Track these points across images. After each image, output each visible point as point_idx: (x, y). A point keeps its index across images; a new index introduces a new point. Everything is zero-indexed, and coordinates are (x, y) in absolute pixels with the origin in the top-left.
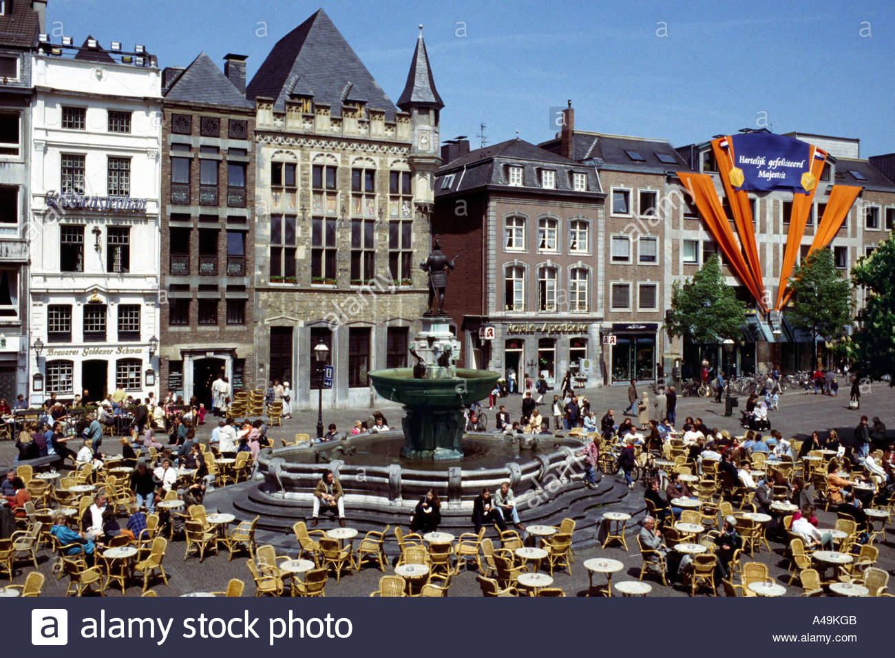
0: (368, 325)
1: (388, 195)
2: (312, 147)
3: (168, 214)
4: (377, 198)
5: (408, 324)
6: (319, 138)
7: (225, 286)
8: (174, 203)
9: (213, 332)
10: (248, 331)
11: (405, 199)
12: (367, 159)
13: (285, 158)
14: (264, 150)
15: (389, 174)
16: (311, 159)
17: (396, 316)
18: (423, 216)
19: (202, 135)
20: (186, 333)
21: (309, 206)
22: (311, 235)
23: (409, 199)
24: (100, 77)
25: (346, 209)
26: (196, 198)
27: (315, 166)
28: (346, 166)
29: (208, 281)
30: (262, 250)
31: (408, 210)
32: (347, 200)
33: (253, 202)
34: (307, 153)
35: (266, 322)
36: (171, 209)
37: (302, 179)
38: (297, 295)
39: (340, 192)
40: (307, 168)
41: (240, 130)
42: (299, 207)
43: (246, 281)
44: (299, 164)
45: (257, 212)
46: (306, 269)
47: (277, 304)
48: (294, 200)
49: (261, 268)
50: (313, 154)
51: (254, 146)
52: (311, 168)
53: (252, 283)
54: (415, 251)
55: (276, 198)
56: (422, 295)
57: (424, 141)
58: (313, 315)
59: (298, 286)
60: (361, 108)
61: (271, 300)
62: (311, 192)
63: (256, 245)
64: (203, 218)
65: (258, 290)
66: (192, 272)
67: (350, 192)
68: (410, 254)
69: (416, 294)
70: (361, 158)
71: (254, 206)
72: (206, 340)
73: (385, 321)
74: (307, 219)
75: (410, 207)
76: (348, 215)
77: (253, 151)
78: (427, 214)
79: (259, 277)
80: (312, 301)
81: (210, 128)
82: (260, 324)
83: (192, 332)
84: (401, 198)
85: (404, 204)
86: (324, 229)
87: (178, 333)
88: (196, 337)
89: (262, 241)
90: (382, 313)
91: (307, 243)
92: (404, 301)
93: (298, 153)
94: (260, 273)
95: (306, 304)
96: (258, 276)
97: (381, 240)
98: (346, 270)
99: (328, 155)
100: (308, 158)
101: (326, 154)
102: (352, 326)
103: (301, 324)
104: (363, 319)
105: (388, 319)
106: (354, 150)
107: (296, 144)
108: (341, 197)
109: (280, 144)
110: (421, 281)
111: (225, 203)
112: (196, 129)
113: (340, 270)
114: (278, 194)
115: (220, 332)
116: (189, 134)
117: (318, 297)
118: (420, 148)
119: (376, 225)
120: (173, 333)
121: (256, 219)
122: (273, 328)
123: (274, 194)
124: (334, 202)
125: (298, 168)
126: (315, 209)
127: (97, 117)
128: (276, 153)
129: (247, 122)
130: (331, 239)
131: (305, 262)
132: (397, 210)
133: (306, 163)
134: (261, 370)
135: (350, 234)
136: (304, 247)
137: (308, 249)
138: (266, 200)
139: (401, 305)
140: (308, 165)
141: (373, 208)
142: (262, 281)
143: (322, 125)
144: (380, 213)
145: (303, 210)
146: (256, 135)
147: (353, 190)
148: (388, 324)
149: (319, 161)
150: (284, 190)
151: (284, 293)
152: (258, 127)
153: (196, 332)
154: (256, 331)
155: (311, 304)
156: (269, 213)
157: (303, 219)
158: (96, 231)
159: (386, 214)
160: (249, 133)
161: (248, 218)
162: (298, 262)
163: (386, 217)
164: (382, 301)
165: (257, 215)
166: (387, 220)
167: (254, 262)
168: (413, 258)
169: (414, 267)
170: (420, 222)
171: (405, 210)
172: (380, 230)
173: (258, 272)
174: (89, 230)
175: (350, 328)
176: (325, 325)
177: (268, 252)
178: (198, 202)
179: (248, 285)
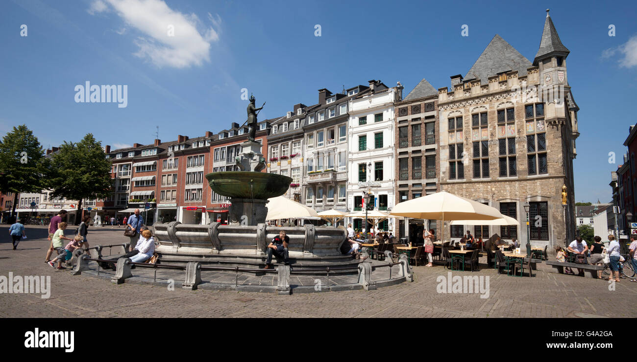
0: (514, 201)
1: (524, 120)
2: (471, 105)
3: (398, 153)
4: (516, 123)
5: (546, 199)
6: (473, 99)
7: (425, 183)
8: (400, 147)
11: (538, 120)
12: (507, 102)
13: (455, 115)
14: (443, 113)
15: (524, 107)
16: (470, 111)
17: (535, 194)
18: (553, 128)
19: (412, 114)
21: (470, 137)
22: (472, 152)
23: (543, 119)
24: (370, 102)
25: (494, 134)
26: (410, 143)
27: (473, 115)
28: (492, 110)
29: (417, 182)
30: (444, 164)
31: (542, 126)
32: (494, 129)
33: (438, 140)
34: (468, 109)
36: (399, 150)
37: (466, 123)
38: (464, 186)
39: (489, 125)
40: (468, 117)
41: (430, 107)
42: (464, 138)
43: (435, 180)
44: (464, 115)
46: (470, 171)
47: (453, 190)
48: (462, 135)
49: (444, 173)
50: (471, 108)
51: (438, 113)
52: (471, 117)
53: (439, 181)
54: (549, 151)
55: (452, 136)
56: (557, 180)
58: (474, 196)
59: (464, 180)
61: (449, 189)
62: (471, 129)
63: (440, 162)
64: (414, 152)
65: (442, 184)
66: (409, 178)
67: (496, 124)
68: (545, 155)
69: (551, 180)
70: (503, 103)
71: (439, 142)
73: (526, 198)
74: (469, 144)
75: (543, 124)
76: (496, 137)
77: (438, 115)
78: (557, 126)
80: (474, 188)
81: (416, 110)
84: (535, 120)
85: (538, 123)
86: (481, 148)
89: (443, 159)
90: (524, 193)
92: (541, 185)
93: (462, 110)
94: (443, 175)
95: (470, 190)
96: (442, 177)
97: (521, 148)
98: (496, 169)
99: (481, 107)
100: (469, 111)
101: (479, 106)
102: (501, 201)
104: (509, 197)
105: (529, 196)
106: (498, 100)
107: (461, 105)
108: (490, 128)
109: (452, 108)
110: (555, 170)
111: (424, 143)
112: (409, 112)
113: (491, 169)
114: (453, 133)
116: (407, 115)
117: (478, 186)
119: (516, 139)
121: (441, 148)
123: (451, 134)
124: (486, 132)
125: (463, 118)
126: (474, 138)
127: (371, 118)
128: (451, 113)
129: (434, 102)
130: (485, 152)
131: (469, 167)
132: (533, 128)
133: (467, 114)
134: (445, 226)
135: (498, 147)
137: (470, 160)
138: (445, 138)
139: (539, 188)
140: (469, 115)
141: (514, 130)
142: (445, 179)
143: (476, 92)
144: (519, 132)
145: (467, 139)
146: (438, 107)
147: (498, 122)
148: (529, 200)
149: (476, 111)
150: (455, 131)
151: (457, 185)
152: (439, 103)
155: (473, 190)
156: (447, 144)
157: (467, 144)
158: (370, 165)
159: (523, 132)
160: (435, 107)
161: (436, 148)
162: (465, 167)
163: (523, 134)
164: (523, 185)
165: (441, 146)
166: (525, 135)
167: (440, 170)
168: (548, 156)
169: (548, 162)
170: (552, 132)
171: (539, 127)
172: (520, 142)
173: (442, 175)
174: (367, 164)
175: (500, 203)
176: (483, 201)
177: (448, 164)
178: (411, 145)
179: (437, 182)
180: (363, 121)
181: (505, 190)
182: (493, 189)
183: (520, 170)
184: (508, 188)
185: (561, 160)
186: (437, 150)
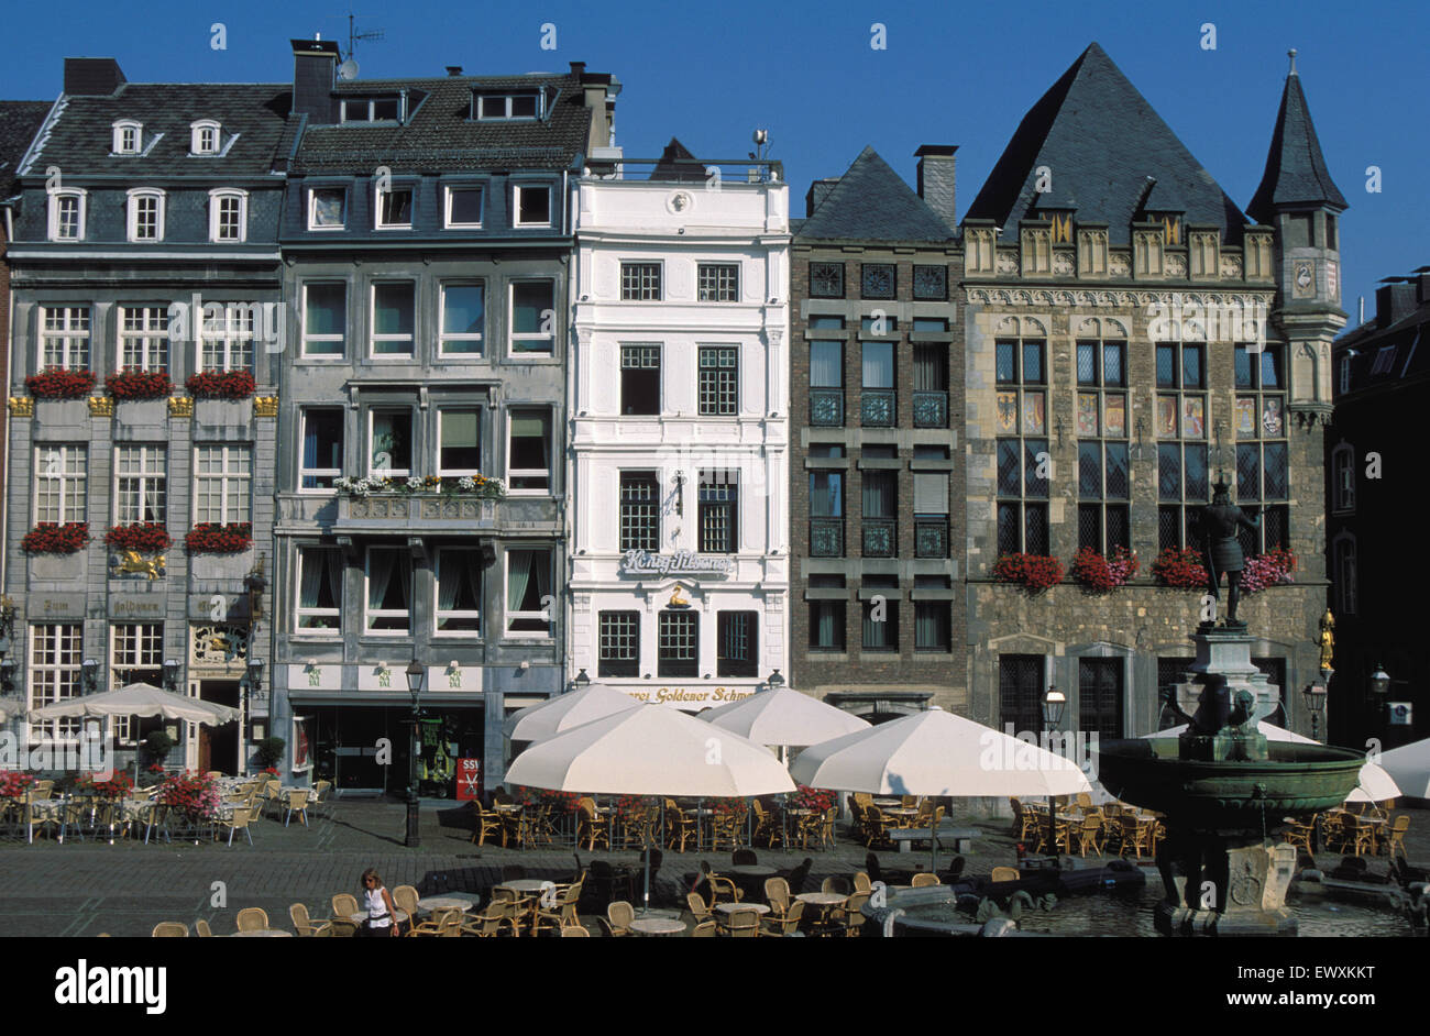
1: (1233, 391)
2: (1075, 305)
3: (804, 444)
4: (1209, 399)
5: (1283, 652)
7: (911, 577)
8: (816, 424)
9: (890, 663)
10: (955, 663)
13: (1022, 330)
14: (981, 318)
15: (1232, 348)
16: (1073, 329)
18: (1308, 432)
19: (863, 298)
20: (839, 665)
21: (1070, 421)
22: (1076, 476)
25: (1145, 424)
26: (854, 413)
27: (1082, 343)
28: (1142, 340)
29: (878, 567)
30: (981, 508)
31: (1277, 420)
32: (1147, 404)
33: (961, 416)
34: (1064, 319)
35: (992, 645)
36: (808, 436)
37: (1056, 370)
39: (1134, 390)
40: (1065, 348)
41: (932, 283)
42: (1051, 424)
43: (949, 567)
44: (1052, 340)
45: (969, 435)
46: (1067, 544)
47: (1012, 609)
48: (1042, 408)
49: (979, 542)
50: (1076, 319)
51: (960, 313)
52: (1074, 347)
53: (962, 570)
54: (1292, 503)
55: (1007, 408)
56: (1313, 591)
57: (1303, 280)
58: (1083, 632)
60: (1172, 224)
61: (999, 603)
62: (1075, 394)
63: (968, 499)
64: (869, 449)
65: (974, 582)
66: (850, 551)
67: (1154, 390)
68: (1284, 510)
69: (1296, 591)
71: (963, 423)
72: (876, 680)
74: (1068, 445)
76: (1151, 435)
77: (961, 322)
79: (976, 560)
80: (1081, 606)
81: (879, 284)
82: (978, 648)
83: (850, 663)
85: (1267, 408)
86: (1105, 465)
87: (827, 664)
88: (859, 673)
89: (981, 491)
91: (1070, 493)
92: (1271, 605)
93: (1046, 319)
94: (977, 551)
96: (974, 557)
98: (1150, 544)
99: (1108, 321)
100: (1068, 328)
101: (1101, 318)
102: (1162, 655)
103: (1060, 649)
104: (1184, 641)
107: (1044, 302)
108: (1135, 401)
109: (1011, 304)
110: (1307, 563)
111: (909, 421)
112: (854, 287)
113: (1137, 543)
114: (1010, 399)
115: (903, 663)
116: (842, 297)
117: (1093, 597)
118: (1296, 295)
119: (1209, 453)
120: (818, 664)
121: (969, 448)
122: (1005, 658)
123: (1003, 400)
124: (1122, 410)
125: (1050, 349)
126: (1083, 427)
127: (681, 273)
128: (1006, 321)
129: (947, 267)
130: (1119, 483)
131: (1066, 529)
133: (1063, 338)
135: (1156, 472)
136: (1064, 500)
137: (1069, 503)
138: (987, 412)
139: (1266, 614)
140: (1068, 343)
142: (983, 566)
143: (1094, 264)
144: (1218, 429)
145: (1060, 428)
146: (963, 289)
147: (1158, 386)
149: (1090, 332)
150: (1020, 390)
152: (969, 275)
153: (859, 663)
154: (971, 663)
155: (1078, 612)
156: (993, 437)
158: (678, 479)
159: (1230, 431)
160: (951, 288)
161: (953, 446)
162: (1052, 529)
163: (1229, 437)
165: (970, 441)
166: (1232, 442)
167: (965, 530)
168: (1292, 518)
169: (1291, 535)
170: (1303, 444)
172: (1219, 461)
173: (973, 550)
175: (1160, 659)
176: (1108, 652)
177: (993, 513)
178: (858, 423)
179: (955, 575)
180: (642, 281)
181: (1175, 617)
182: (1142, 612)
184: (1185, 612)
185: (1322, 535)
186: (955, 450)
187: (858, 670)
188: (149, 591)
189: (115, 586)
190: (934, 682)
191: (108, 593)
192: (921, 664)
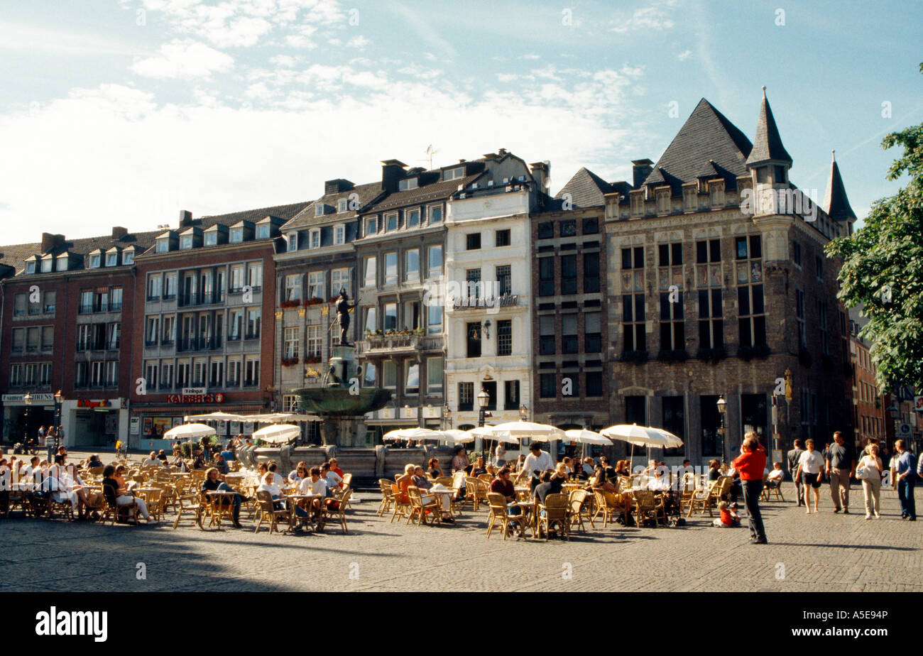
0: (719, 393)
1: (734, 261)
2: (656, 228)
3: (537, 305)
4: (723, 266)
5: (765, 390)
7: (583, 361)
8: (541, 296)
9: (575, 402)
10: (605, 401)
11: (752, 263)
12: (710, 230)
13: (632, 243)
14: (613, 240)
15: (733, 241)
17: (749, 383)
19: (561, 236)
20: (552, 403)
21: (655, 283)
22: (658, 310)
23: (759, 263)
25: (691, 281)
26: (558, 289)
27: (660, 247)
28: (689, 240)
29: (569, 358)
30: (614, 329)
31: (759, 273)
32: (692, 272)
33: (605, 286)
34: (652, 235)
35: (620, 392)
36: (539, 301)
37: (649, 260)
38: (647, 367)
39: (684, 266)
40: (653, 249)
41: (592, 226)
42: (646, 286)
43: (601, 356)
44: (646, 247)
45: (609, 294)
46: (654, 342)
47: (629, 375)
48: (642, 279)
49: (614, 344)
50: (657, 235)
51: (604, 238)
52: (657, 249)
53: (606, 357)
54: (767, 314)
55: (627, 280)
58: (662, 385)
60: (702, 182)
61: (623, 372)
62: (657, 270)
63: (609, 324)
64: (564, 305)
65: (611, 363)
66: (557, 351)
67: (694, 265)
68: (763, 319)
70: (705, 230)
71: (606, 289)
72: (569, 410)
73: (737, 388)
74: (653, 294)
75: (760, 270)
76: (694, 287)
77: (604, 242)
79: (613, 352)
80: (661, 371)
81: (568, 229)
82: (614, 394)
83: (558, 402)
84: (749, 263)
85: (753, 268)
86: (672, 304)
87: (547, 403)
89: (614, 320)
90: (733, 380)
91: (655, 318)
93: (643, 236)
94: (613, 348)
95: (655, 374)
96: (611, 351)
97: (730, 307)
98: (694, 340)
99: (672, 233)
100: (654, 240)
102: (702, 394)
103: (651, 393)
104: (712, 387)
105: (740, 385)
107: (641, 228)
108: (686, 271)
110: (776, 344)
111: (582, 290)
112: (557, 232)
113: (688, 340)
114: (629, 276)
115: (581, 401)
116: (552, 237)
117: (667, 367)
119: (723, 294)
120: (544, 403)
121: (609, 301)
122: (627, 398)
123: (625, 276)
124: (680, 276)
125: (645, 250)
126: (662, 285)
127: (488, 238)
128: (625, 239)
129: (597, 218)
130: (679, 313)
131: (653, 335)
132: (746, 275)
133: (651, 244)
135: (697, 304)
136: (652, 321)
137: (655, 322)
138: (617, 283)
139: (754, 372)
140: (653, 246)
141: (719, 276)
142: (616, 355)
143: (664, 207)
144: (726, 280)
145: (650, 287)
147: (698, 262)
148: (740, 391)
149: (664, 240)
150: (633, 272)
151: (635, 366)
152: (607, 219)
153: (562, 402)
154: (611, 400)
155: (660, 375)
156: (620, 294)
157: (651, 296)
158: (488, 324)
159: (732, 280)
160: (599, 227)
161: (601, 300)
163: (733, 283)
164: (731, 368)
165: (609, 297)
166: (735, 286)
167: (607, 339)
168: (767, 322)
169: (767, 331)
170: (770, 285)
171: (755, 274)
172: (727, 297)
173: (611, 348)
174: (483, 323)
175: (700, 397)
176: (675, 393)
177: (621, 330)
178: (560, 293)
179: (603, 360)
180: (474, 241)
181: (707, 375)
182: (690, 373)
183: (729, 342)
185: (783, 330)
186: (603, 302)
187: (561, 405)
188: (316, 382)
189: (306, 381)
190: (593, 410)
191: (304, 384)
192: (588, 402)
